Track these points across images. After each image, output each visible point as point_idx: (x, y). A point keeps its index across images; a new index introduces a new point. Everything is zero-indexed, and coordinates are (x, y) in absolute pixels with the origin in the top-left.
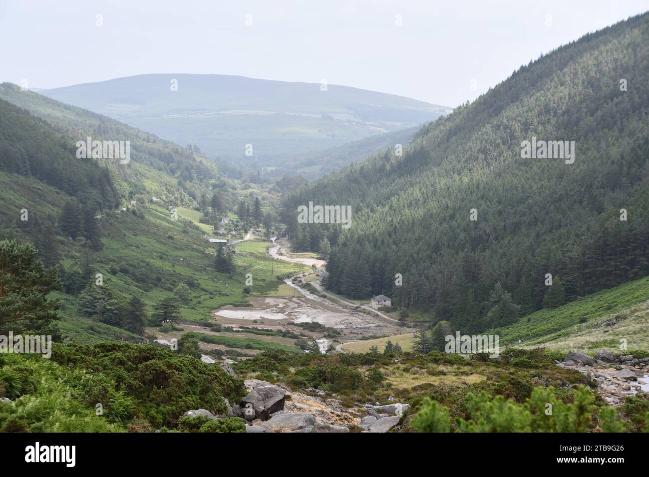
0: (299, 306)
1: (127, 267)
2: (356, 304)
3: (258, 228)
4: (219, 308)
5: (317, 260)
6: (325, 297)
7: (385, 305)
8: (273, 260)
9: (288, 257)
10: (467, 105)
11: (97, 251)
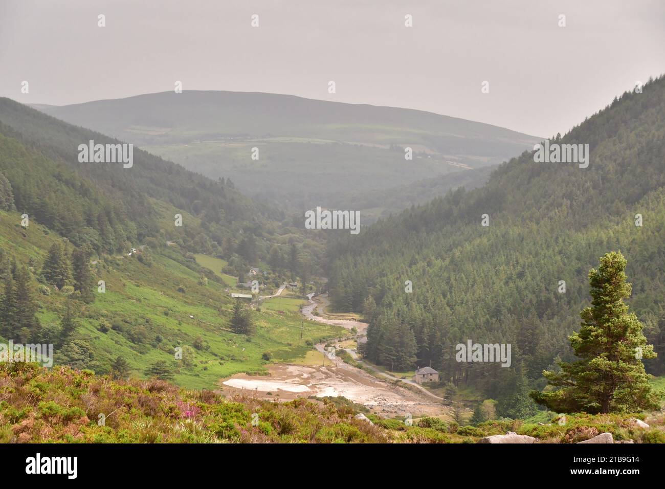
0: (326, 378)
1: (121, 323)
2: (397, 376)
3: (294, 281)
4: (228, 376)
5: (359, 323)
6: (360, 367)
7: (431, 380)
8: (306, 321)
9: (324, 318)
10: (557, 138)
11: (87, 303)
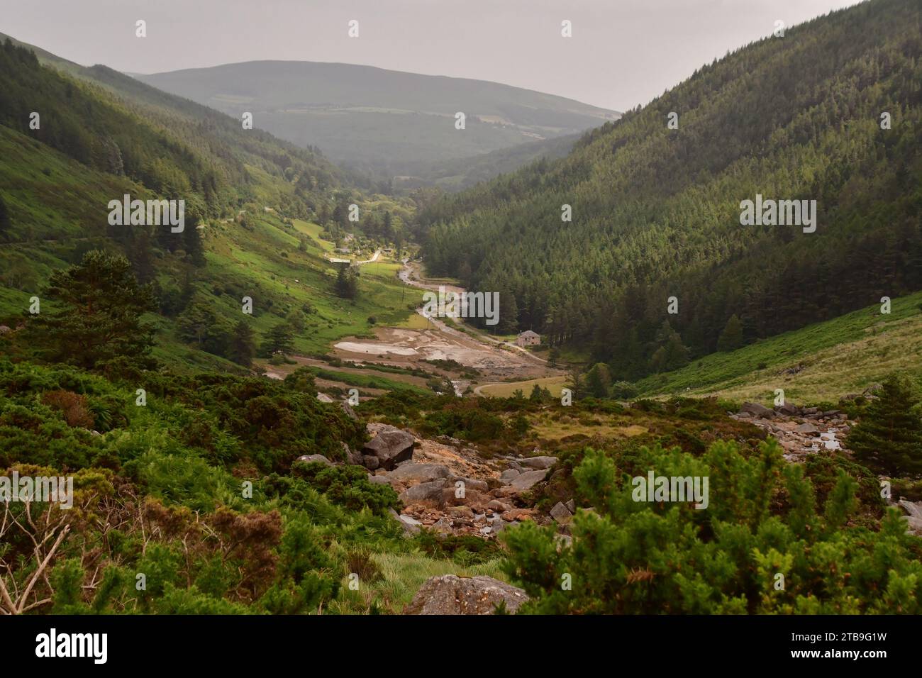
0: (432, 341)
1: (233, 287)
2: (500, 340)
3: (388, 247)
4: (339, 339)
5: (455, 287)
6: (462, 331)
7: (533, 343)
8: (404, 285)
9: (422, 282)
10: (638, 109)
11: (199, 267)
